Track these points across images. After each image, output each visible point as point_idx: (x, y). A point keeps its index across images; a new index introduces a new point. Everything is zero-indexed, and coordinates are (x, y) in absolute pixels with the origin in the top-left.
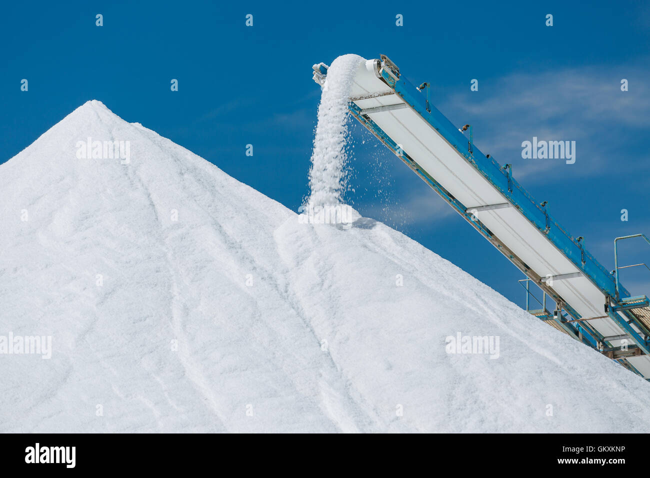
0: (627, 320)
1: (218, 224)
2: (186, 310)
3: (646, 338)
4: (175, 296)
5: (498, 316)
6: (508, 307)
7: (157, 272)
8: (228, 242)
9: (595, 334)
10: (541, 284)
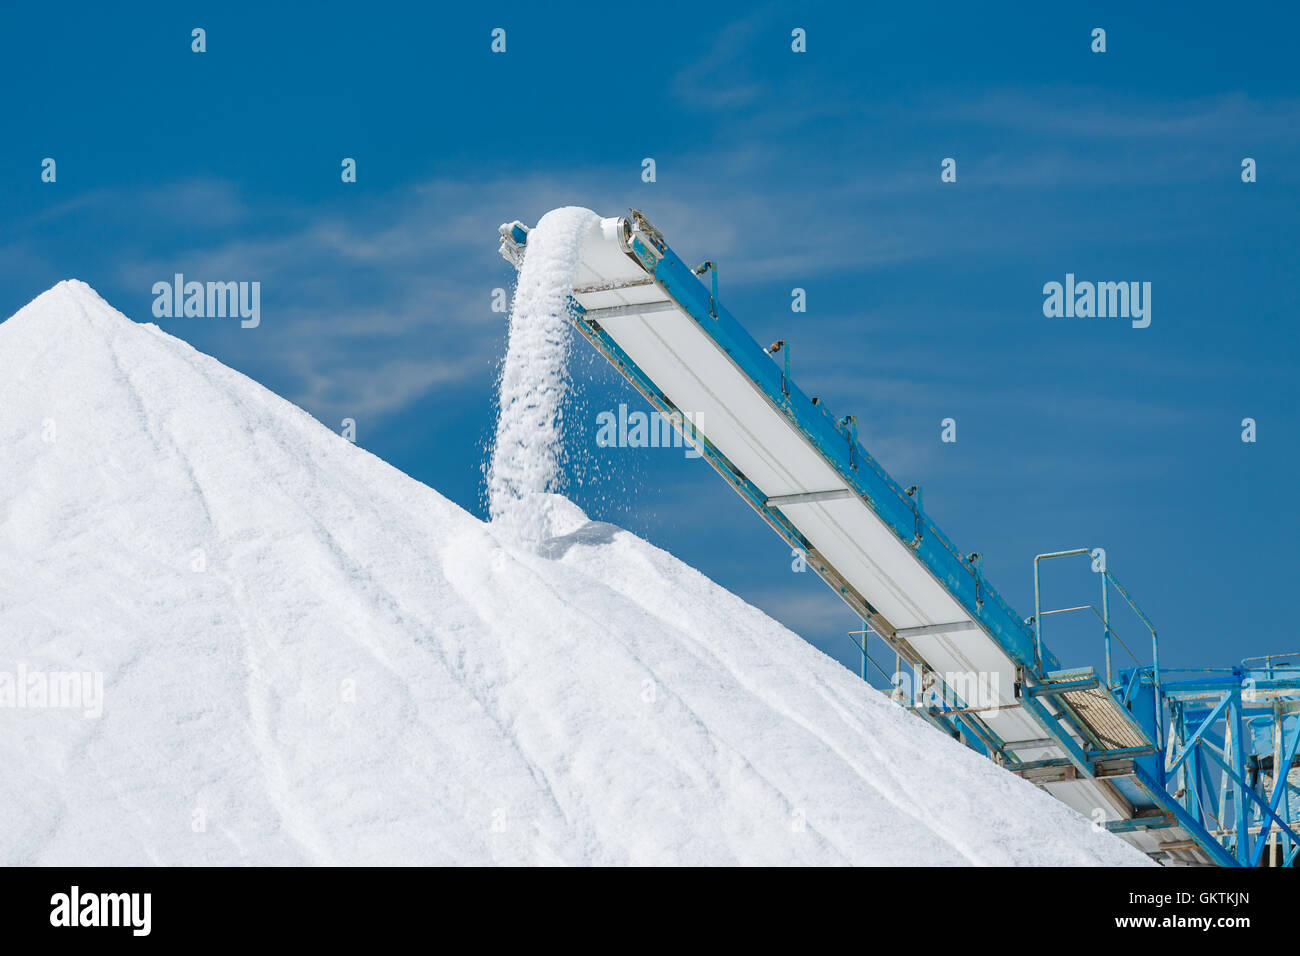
0: (1053, 712)
1: (325, 531)
2: (275, 699)
3: (1086, 745)
4: (252, 671)
5: (858, 718)
6: (875, 702)
7: (216, 623)
8: (346, 568)
9: (988, 737)
10: (894, 642)
